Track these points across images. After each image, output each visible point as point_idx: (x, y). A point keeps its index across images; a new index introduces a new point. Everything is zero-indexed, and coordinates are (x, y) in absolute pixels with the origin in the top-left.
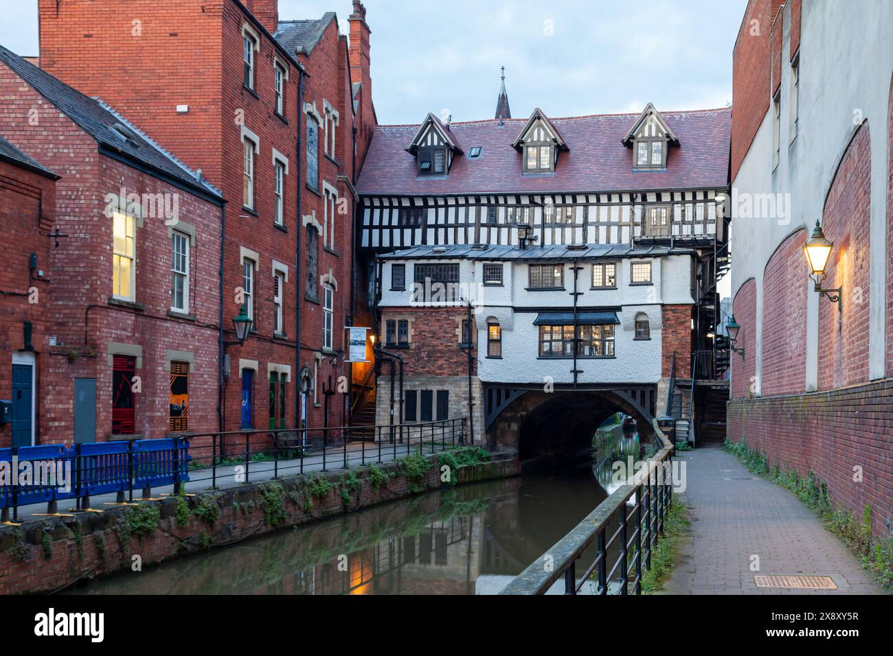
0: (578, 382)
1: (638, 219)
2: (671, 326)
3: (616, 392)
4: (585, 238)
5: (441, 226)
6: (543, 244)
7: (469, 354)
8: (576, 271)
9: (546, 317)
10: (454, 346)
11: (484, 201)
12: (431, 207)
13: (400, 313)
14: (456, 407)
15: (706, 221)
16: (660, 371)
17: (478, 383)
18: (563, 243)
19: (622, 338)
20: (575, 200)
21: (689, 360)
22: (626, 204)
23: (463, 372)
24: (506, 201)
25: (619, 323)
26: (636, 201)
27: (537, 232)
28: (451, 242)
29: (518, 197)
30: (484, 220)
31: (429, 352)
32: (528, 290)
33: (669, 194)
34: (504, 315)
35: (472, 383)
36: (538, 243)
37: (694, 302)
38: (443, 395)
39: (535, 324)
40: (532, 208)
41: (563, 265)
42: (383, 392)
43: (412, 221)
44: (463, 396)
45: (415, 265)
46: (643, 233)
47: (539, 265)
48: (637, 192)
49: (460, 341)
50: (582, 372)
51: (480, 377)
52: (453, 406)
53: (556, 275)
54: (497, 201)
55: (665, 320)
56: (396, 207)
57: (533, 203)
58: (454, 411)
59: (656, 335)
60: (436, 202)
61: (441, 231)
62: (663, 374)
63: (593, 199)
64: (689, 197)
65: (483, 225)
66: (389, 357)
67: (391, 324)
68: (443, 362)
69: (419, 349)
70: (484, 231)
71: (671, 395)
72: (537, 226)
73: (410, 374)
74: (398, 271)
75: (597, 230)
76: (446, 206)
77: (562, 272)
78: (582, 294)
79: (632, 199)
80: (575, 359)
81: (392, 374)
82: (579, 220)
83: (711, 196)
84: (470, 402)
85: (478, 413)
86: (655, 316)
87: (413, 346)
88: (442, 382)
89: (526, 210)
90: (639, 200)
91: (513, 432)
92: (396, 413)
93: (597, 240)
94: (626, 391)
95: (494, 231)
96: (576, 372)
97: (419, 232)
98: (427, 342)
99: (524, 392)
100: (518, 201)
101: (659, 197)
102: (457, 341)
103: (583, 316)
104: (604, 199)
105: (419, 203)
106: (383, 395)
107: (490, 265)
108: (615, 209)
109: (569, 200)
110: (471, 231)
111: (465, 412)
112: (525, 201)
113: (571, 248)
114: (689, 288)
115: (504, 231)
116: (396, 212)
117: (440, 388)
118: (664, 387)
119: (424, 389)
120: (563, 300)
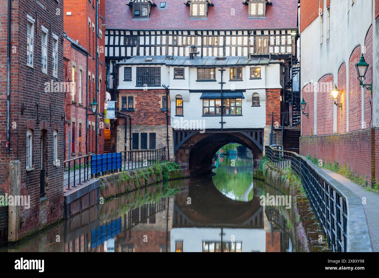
0: (223, 128)
1: (252, 43)
2: (270, 99)
3: (242, 133)
4: (224, 53)
5: (147, 46)
6: (202, 56)
7: (167, 114)
8: (222, 71)
9: (207, 95)
10: (158, 110)
11: (171, 33)
12: (142, 36)
13: (129, 93)
14: (160, 141)
15: (286, 45)
16: (265, 122)
17: (172, 129)
18: (213, 55)
19: (246, 105)
20: (219, 33)
21: (280, 116)
22: (245, 36)
23: (163, 123)
24: (182, 33)
25: (244, 98)
26: (251, 34)
27: (199, 50)
28: (153, 54)
29: (189, 32)
30: (170, 43)
31: (145, 113)
32: (197, 81)
33: (268, 31)
34: (185, 94)
35: (168, 129)
36: (200, 55)
37: (282, 87)
38: (153, 135)
39: (201, 98)
40: (196, 37)
41: (215, 68)
42: (120, 134)
43: (131, 42)
44: (163, 136)
45: (137, 68)
46: (255, 52)
47: (202, 68)
48: (251, 30)
49: (161, 107)
50: (225, 123)
51: (172, 126)
52: (158, 141)
53: (211, 73)
54: (177, 33)
55: (267, 96)
56: (122, 36)
57: (196, 34)
58: (159, 143)
59: (263, 104)
60: (144, 33)
61: (147, 49)
62: (267, 124)
63: (228, 33)
64: (278, 33)
65: (170, 46)
66: (123, 116)
67: (124, 99)
68: (153, 118)
69: (139, 111)
70: (170, 49)
71: (271, 135)
72: (199, 47)
73: (135, 124)
74: (128, 71)
75: (231, 49)
76: (150, 35)
77: (214, 71)
78: (225, 83)
79: (249, 33)
80: (222, 116)
81: (125, 124)
82: (221, 44)
83: (289, 32)
84: (168, 139)
85: (171, 144)
86: (262, 94)
87: (136, 110)
88: (152, 129)
89: (193, 38)
90: (252, 34)
91: (187, 154)
92: (128, 145)
93: (231, 54)
94: (247, 132)
95: (176, 49)
96: (222, 123)
97: (135, 49)
98: (144, 108)
99: (194, 134)
100: (189, 33)
101: (262, 33)
102: (160, 107)
103: (225, 95)
104: (234, 33)
105: (135, 33)
106: (120, 136)
107: (178, 68)
108: (240, 38)
109: (216, 33)
110: (164, 48)
111: (165, 144)
112: (192, 33)
113: (218, 59)
114: (279, 80)
115: (181, 49)
116: (122, 38)
117: (151, 132)
118: (268, 131)
119: (143, 132)
120: (215, 86)
